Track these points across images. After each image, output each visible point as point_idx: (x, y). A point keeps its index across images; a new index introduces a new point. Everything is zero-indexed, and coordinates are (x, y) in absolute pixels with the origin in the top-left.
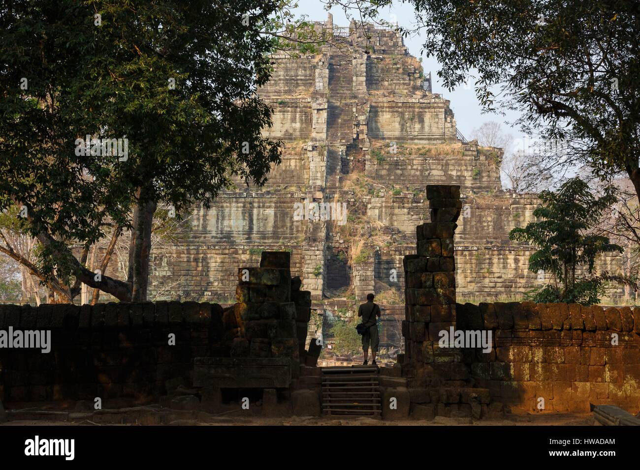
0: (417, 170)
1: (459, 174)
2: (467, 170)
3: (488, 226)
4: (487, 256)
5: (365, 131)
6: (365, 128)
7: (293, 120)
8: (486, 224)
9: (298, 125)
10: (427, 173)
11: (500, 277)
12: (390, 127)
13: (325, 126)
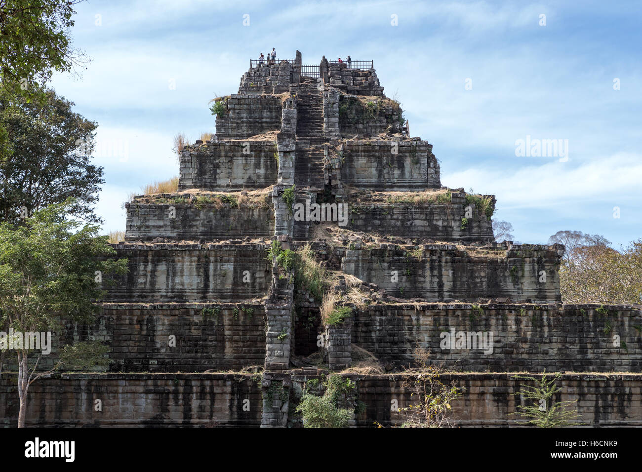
0: (397, 219)
1: (445, 224)
2: (454, 220)
3: (482, 282)
4: (484, 317)
5: (338, 177)
6: (338, 172)
7: (257, 166)
8: (479, 280)
9: (262, 171)
10: (409, 223)
11: (498, 341)
12: (366, 173)
13: (292, 171)
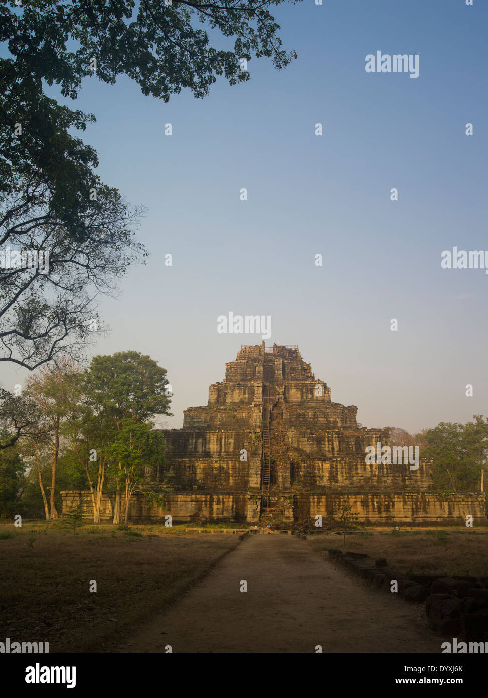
0: (311, 418)
1: (334, 420)
2: (338, 418)
3: (352, 447)
4: (354, 464)
5: (283, 398)
6: (283, 396)
7: (245, 393)
8: (351, 446)
9: (247, 396)
10: (316, 420)
11: (362, 476)
12: (296, 397)
13: (261, 395)
